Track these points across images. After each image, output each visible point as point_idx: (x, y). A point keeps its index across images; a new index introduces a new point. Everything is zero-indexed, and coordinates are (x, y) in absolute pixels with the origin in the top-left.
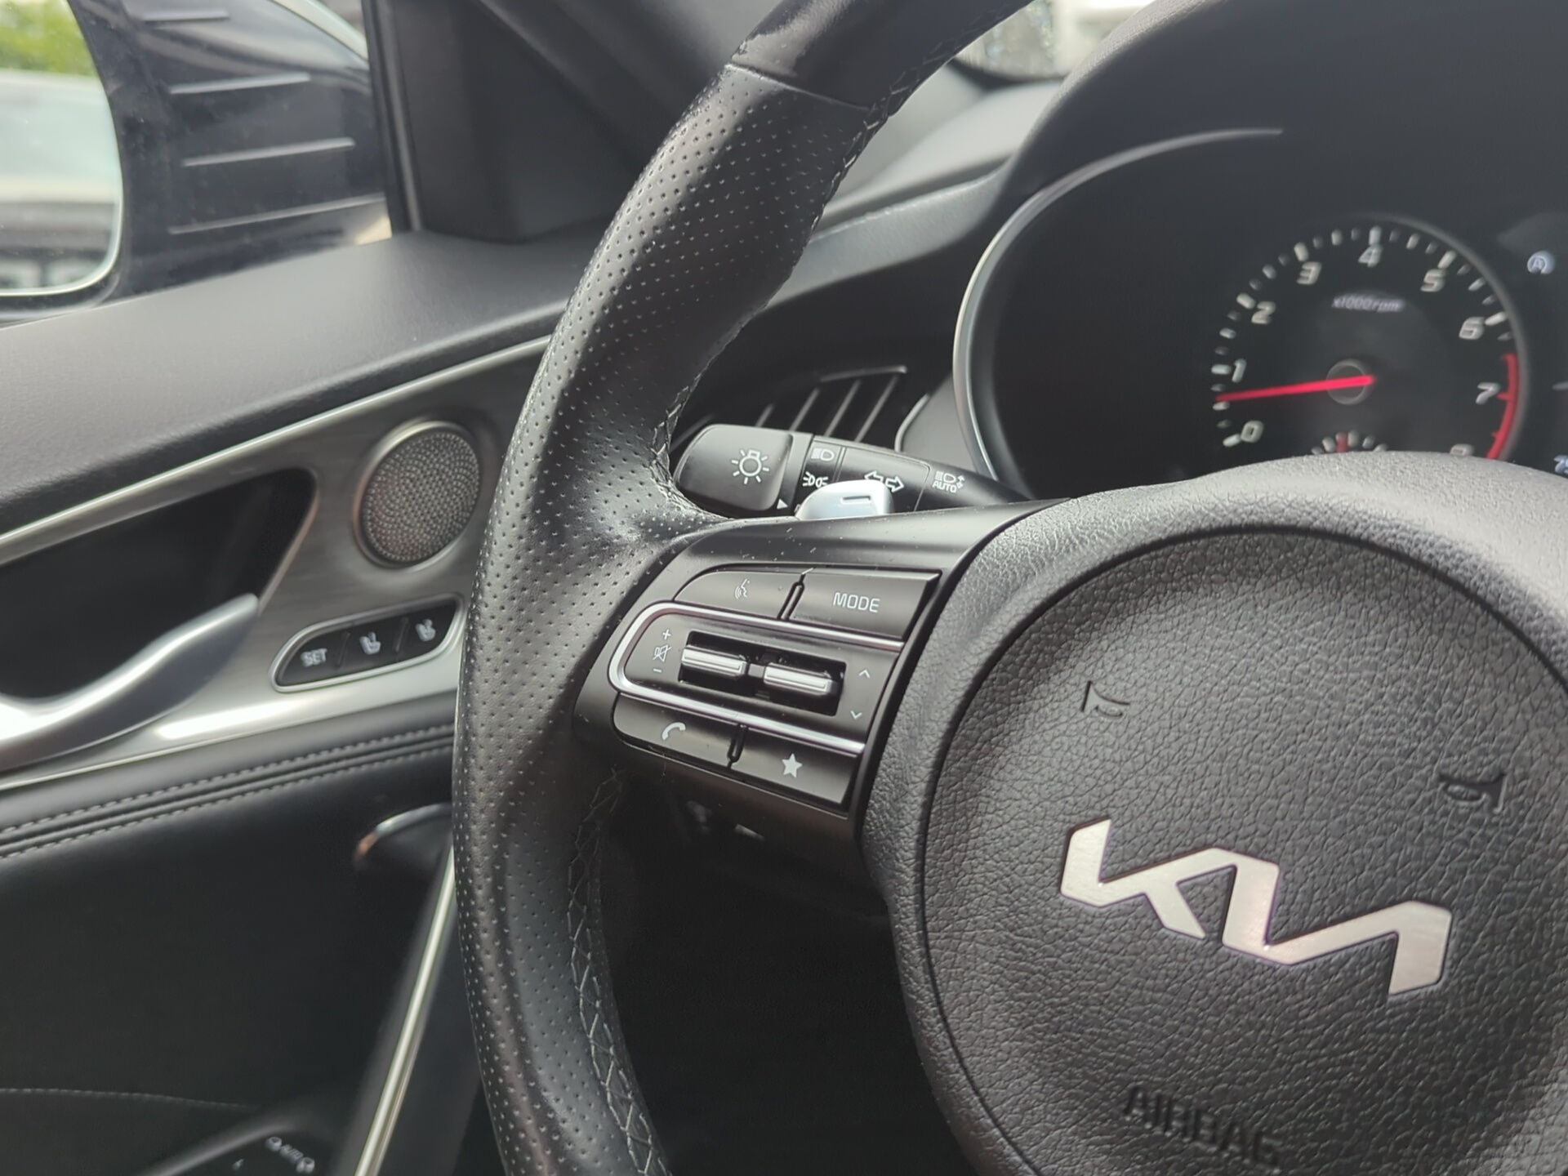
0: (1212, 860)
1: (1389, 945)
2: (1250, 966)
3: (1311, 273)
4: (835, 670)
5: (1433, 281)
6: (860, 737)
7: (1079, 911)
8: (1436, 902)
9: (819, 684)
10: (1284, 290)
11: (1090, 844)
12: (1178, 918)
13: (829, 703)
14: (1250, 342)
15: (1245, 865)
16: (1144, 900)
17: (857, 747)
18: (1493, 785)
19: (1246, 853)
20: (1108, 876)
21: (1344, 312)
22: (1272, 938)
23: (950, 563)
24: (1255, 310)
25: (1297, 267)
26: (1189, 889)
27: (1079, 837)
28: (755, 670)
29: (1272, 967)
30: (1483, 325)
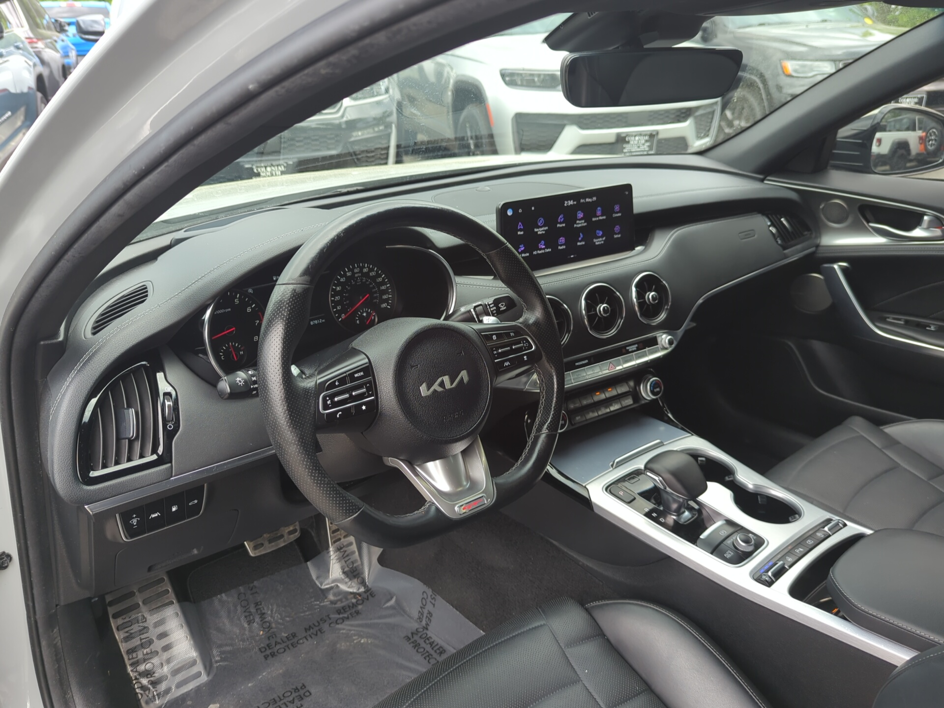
0: (440, 380)
1: (462, 378)
2: (451, 389)
6: (373, 395)
9: (364, 390)
11: (423, 388)
12: (440, 389)
16: (435, 390)
17: (373, 398)
19: (444, 376)
20: (428, 389)
22: (452, 384)
26: (439, 385)
27: (421, 388)
29: (453, 388)
30: (251, 308)
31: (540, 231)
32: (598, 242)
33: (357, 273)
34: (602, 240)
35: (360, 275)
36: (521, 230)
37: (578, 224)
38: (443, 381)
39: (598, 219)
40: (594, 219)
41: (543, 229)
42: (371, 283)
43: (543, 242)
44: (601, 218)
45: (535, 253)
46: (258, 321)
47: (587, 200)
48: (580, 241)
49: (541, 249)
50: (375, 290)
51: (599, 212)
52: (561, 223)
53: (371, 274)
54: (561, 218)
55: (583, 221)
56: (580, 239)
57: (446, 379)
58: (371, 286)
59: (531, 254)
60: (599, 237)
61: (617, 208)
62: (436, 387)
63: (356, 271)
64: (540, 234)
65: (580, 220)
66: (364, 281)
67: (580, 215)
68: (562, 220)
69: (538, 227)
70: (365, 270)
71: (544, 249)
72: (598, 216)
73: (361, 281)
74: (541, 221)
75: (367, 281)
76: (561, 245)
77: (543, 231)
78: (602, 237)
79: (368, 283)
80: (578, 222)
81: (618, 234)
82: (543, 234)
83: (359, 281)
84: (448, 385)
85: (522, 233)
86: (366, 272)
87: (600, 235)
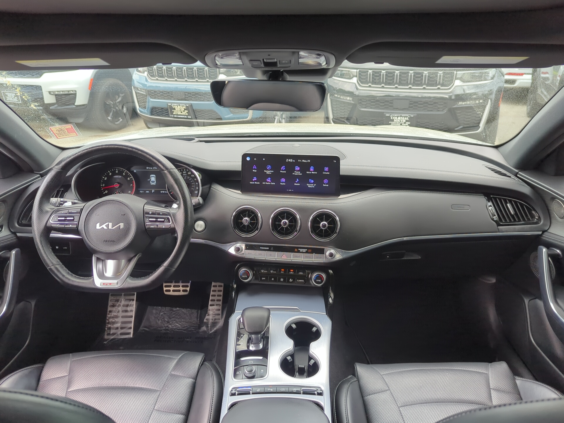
0: (107, 223)
1: (120, 226)
2: (111, 229)
3: (111, 174)
4: (74, 217)
5: (124, 174)
6: (77, 222)
7: (98, 229)
8: (122, 223)
9: (72, 218)
10: (108, 176)
11: (98, 225)
12: (105, 228)
13: (73, 220)
14: (104, 182)
15: (110, 223)
16: (103, 227)
17: (76, 223)
18: (125, 215)
19: (109, 222)
20: (100, 226)
21: (115, 178)
22: (112, 228)
23: (82, 207)
24: (105, 178)
25: (109, 173)
26: (106, 226)
27: (97, 224)
28: (66, 218)
29: (112, 229)
30: (130, 178)
31: (268, 172)
32: (310, 186)
33: (184, 174)
34: (314, 186)
35: (186, 175)
36: (255, 169)
37: (295, 173)
38: (109, 224)
39: (311, 173)
40: (307, 172)
41: (270, 171)
42: (191, 180)
43: (269, 178)
44: (313, 173)
45: (264, 183)
46: (132, 185)
47: (303, 161)
48: (297, 183)
49: (268, 182)
50: (193, 184)
51: (312, 169)
52: (282, 170)
53: (192, 176)
54: (283, 168)
55: (300, 172)
56: (296, 182)
57: (110, 224)
58: (192, 181)
59: (261, 183)
60: (311, 183)
61: (326, 169)
62: (104, 226)
63: (184, 172)
64: (268, 174)
65: (297, 171)
66: (188, 178)
67: (297, 168)
68: (284, 169)
69: (267, 170)
70: (189, 173)
71: (270, 182)
72: (311, 172)
73: (187, 178)
74: (269, 167)
75: (189, 178)
76: (282, 183)
77: (270, 172)
78: (313, 183)
79: (190, 179)
80: (295, 172)
81: (327, 184)
82: (270, 174)
83: (186, 177)
84: (110, 227)
85: (256, 171)
86: (189, 174)
87: (312, 182)
